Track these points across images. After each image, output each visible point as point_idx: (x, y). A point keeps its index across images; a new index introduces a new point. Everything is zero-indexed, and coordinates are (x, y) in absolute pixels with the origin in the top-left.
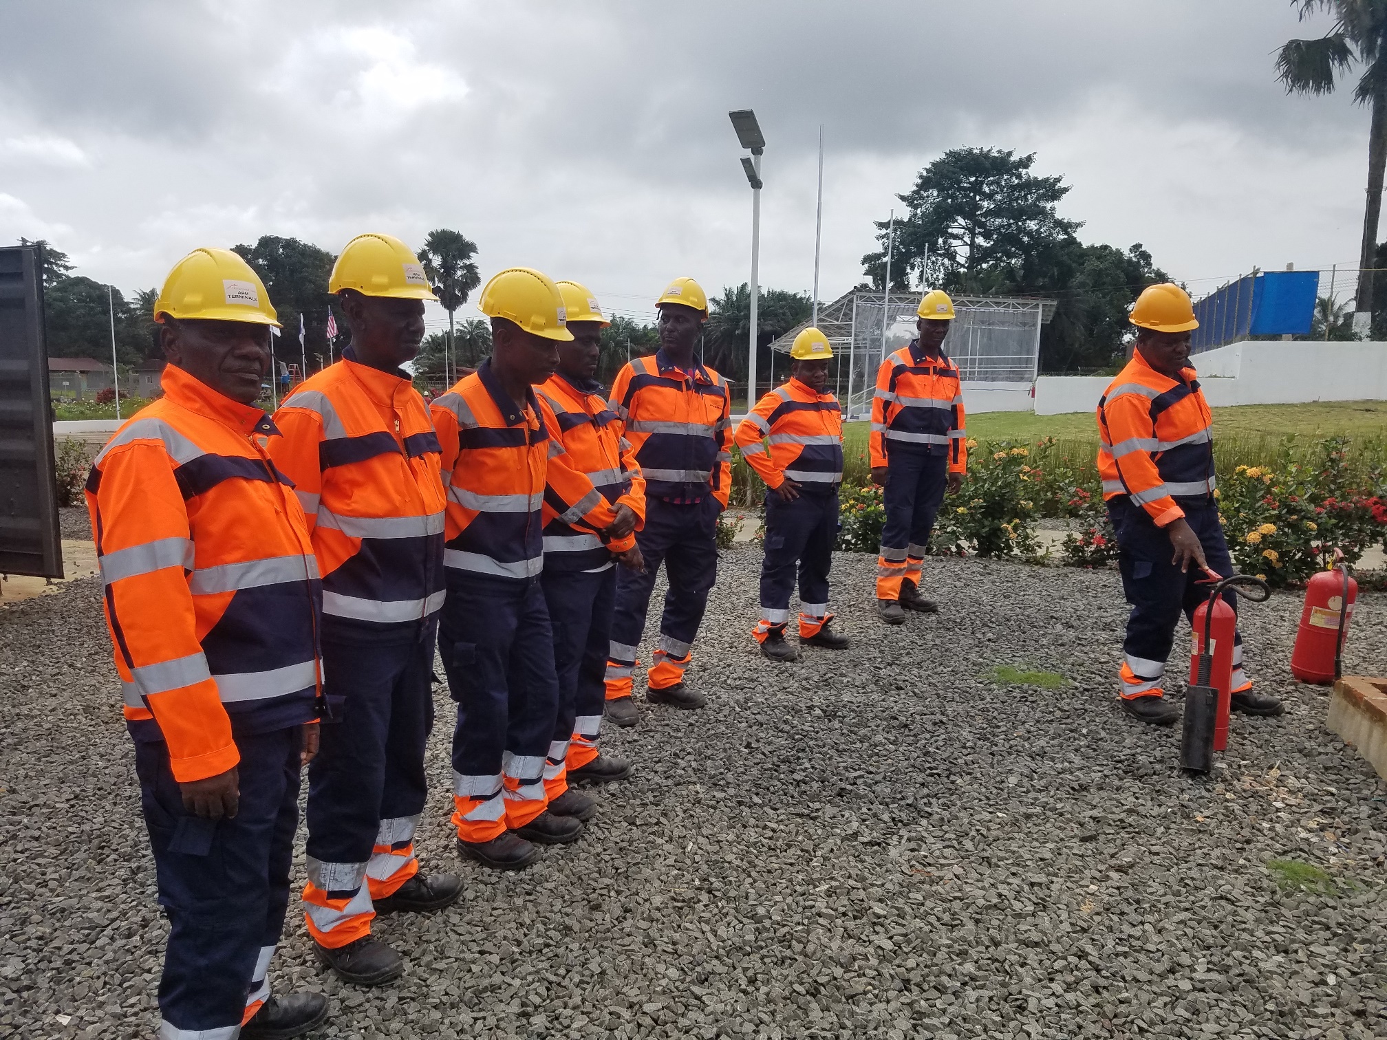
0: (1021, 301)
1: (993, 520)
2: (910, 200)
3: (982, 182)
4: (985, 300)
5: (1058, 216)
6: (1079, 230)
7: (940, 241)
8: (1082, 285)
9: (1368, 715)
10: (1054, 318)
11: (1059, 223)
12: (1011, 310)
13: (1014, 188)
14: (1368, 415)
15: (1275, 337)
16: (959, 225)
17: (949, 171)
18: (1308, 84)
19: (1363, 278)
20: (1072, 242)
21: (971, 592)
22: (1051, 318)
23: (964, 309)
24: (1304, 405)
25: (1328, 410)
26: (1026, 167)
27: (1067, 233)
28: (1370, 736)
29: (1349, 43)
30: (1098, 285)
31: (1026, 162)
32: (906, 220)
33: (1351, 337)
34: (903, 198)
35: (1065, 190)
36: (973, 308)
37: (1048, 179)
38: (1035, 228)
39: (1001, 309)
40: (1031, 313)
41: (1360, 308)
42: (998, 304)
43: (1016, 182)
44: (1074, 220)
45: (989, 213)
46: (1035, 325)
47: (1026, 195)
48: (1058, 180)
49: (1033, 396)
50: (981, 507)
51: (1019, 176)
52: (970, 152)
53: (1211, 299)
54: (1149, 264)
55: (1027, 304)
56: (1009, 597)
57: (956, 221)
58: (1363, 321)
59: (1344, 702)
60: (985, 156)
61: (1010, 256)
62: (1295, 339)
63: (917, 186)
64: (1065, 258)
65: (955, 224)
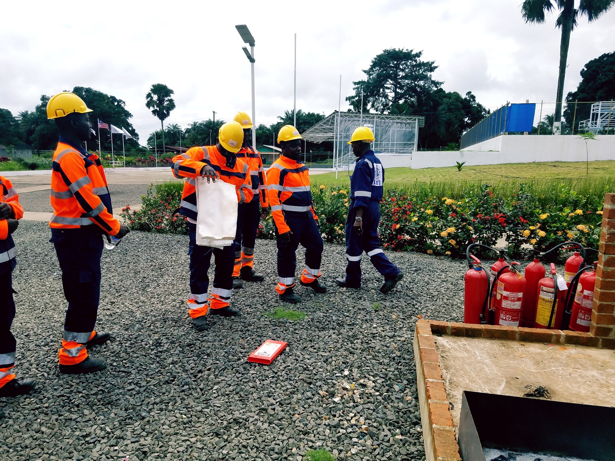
0: (408, 117)
2: (368, 72)
3: (399, 64)
4: (393, 117)
5: (433, 79)
6: (443, 85)
7: (381, 90)
10: (426, 124)
11: (433, 82)
12: (403, 122)
13: (413, 66)
14: (554, 168)
17: (384, 58)
18: (534, 19)
19: (557, 107)
20: (440, 90)
22: (423, 125)
24: (528, 163)
25: (538, 166)
26: (419, 57)
27: (437, 87)
30: (450, 110)
32: (366, 81)
34: (365, 71)
35: (436, 67)
37: (428, 62)
38: (423, 84)
39: (399, 121)
40: (413, 122)
41: (556, 120)
44: (440, 81)
45: (403, 78)
46: (415, 128)
47: (419, 69)
48: (433, 63)
51: (416, 61)
52: (394, 50)
53: (491, 116)
54: (474, 100)
55: (412, 119)
57: (388, 81)
58: (557, 126)
60: (401, 52)
61: (412, 97)
63: (371, 66)
64: (438, 98)
65: (388, 83)
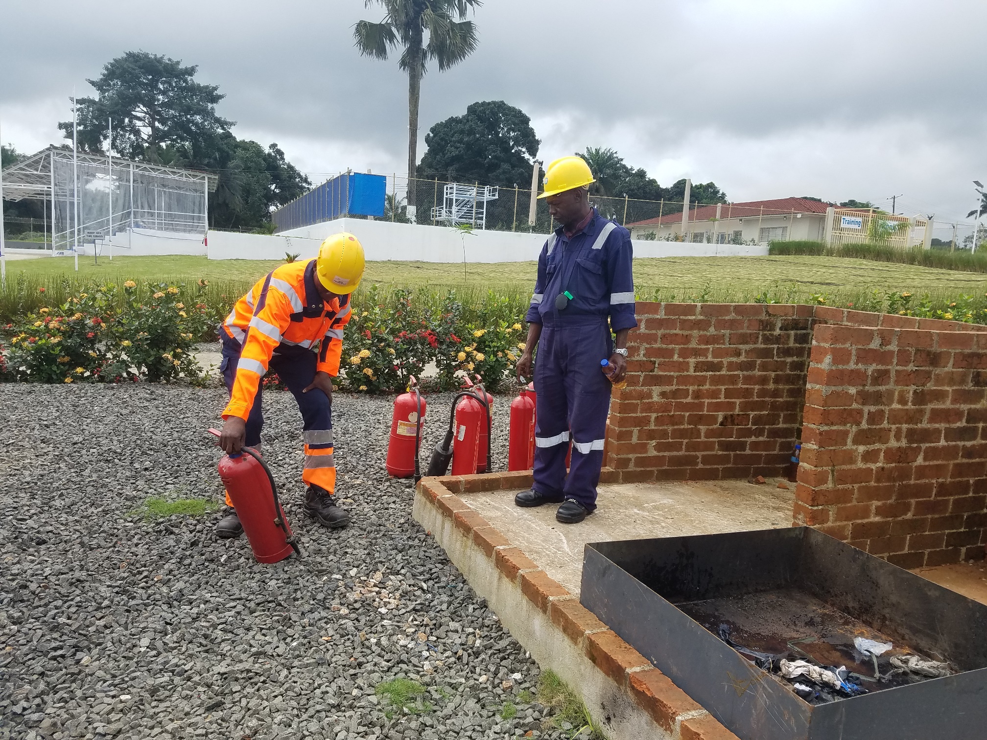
0: (190, 172)
1: (158, 351)
2: (100, 86)
3: (157, 81)
4: (163, 169)
5: (217, 115)
6: (232, 127)
7: (127, 120)
8: (237, 167)
9: (440, 511)
10: (218, 188)
11: (218, 120)
12: (184, 179)
13: (182, 89)
14: (418, 270)
15: (364, 217)
16: (140, 111)
17: (129, 67)
18: (372, 52)
19: (410, 184)
20: (228, 136)
21: (135, 419)
22: (215, 188)
23: (147, 173)
24: (384, 262)
25: (397, 266)
26: (191, 75)
27: (223, 129)
28: (443, 528)
29: (394, 29)
30: (247, 169)
31: (191, 71)
32: (97, 100)
33: (405, 221)
34: (93, 83)
35: (220, 97)
36: (153, 174)
37: (207, 87)
38: (200, 121)
39: (176, 177)
40: (200, 183)
41: (410, 203)
42: (174, 173)
43: (184, 85)
44: (228, 120)
45: (163, 105)
46: (203, 193)
47: (192, 96)
48: (215, 89)
49: (206, 245)
50: (147, 339)
51: (186, 81)
52: (146, 56)
53: (323, 186)
54: (283, 159)
55: (197, 176)
56: (169, 421)
57: (139, 107)
58: (412, 211)
59: (424, 499)
60: (159, 61)
61: (183, 139)
62: (376, 219)
63: (104, 75)
64: (225, 146)
65: (137, 109)
